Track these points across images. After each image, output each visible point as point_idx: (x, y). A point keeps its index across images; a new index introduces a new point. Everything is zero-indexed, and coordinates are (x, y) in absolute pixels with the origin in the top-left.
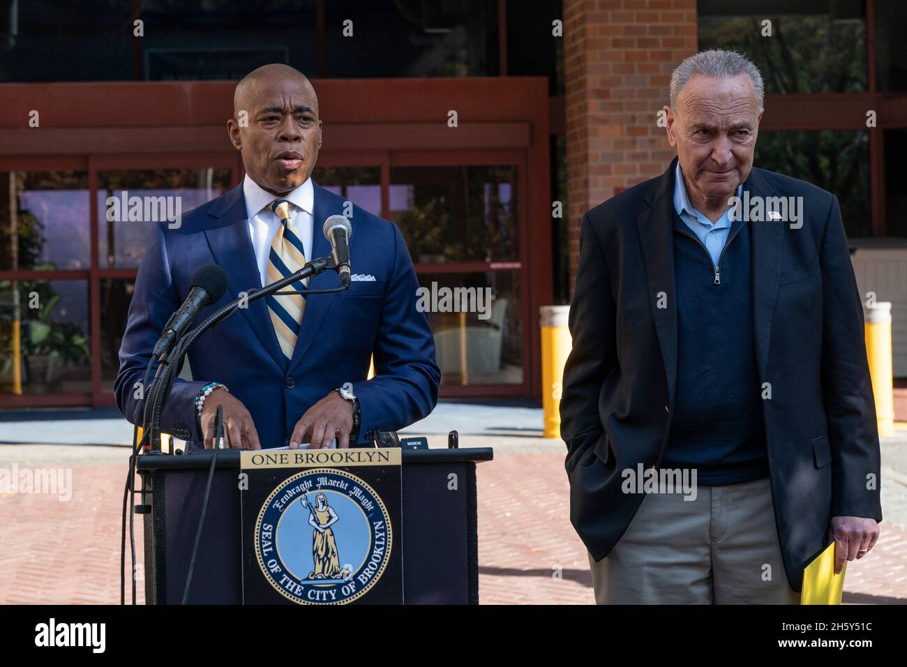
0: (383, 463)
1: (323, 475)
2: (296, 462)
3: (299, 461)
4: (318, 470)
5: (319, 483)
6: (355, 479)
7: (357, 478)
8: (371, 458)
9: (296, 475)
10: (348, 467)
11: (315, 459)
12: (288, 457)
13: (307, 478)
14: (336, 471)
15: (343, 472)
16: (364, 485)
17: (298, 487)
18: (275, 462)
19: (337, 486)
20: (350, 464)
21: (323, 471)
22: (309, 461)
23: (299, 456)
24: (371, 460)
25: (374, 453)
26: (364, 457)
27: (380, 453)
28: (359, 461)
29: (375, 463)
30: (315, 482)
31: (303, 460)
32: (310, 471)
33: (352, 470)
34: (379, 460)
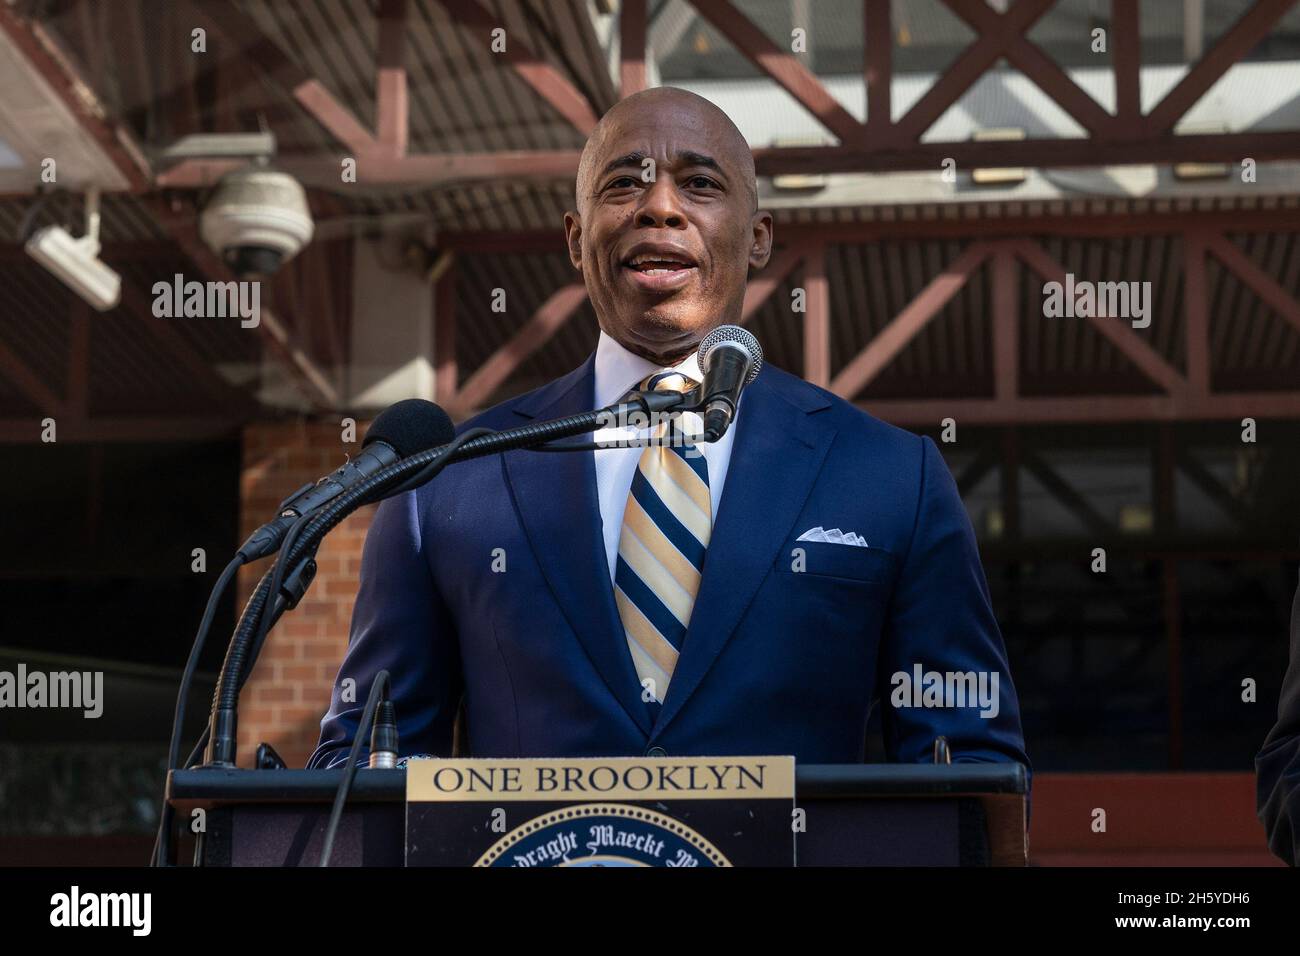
0: (751, 792)
1: (604, 821)
2: (541, 788)
3: (548, 784)
4: (591, 807)
5: (594, 839)
6: (680, 830)
7: (686, 829)
8: (720, 779)
9: (539, 820)
10: (665, 802)
11: (584, 781)
12: (520, 776)
13: (565, 828)
14: (636, 810)
15: (653, 814)
16: (702, 845)
17: (542, 848)
18: (490, 788)
19: (638, 847)
20: (671, 794)
21: (605, 810)
22: (572, 785)
23: (547, 774)
24: (720, 786)
25: (728, 768)
26: (704, 776)
27: (742, 769)
28: (692, 787)
29: (730, 792)
30: (584, 837)
31: (555, 784)
32: (573, 809)
33: (675, 808)
34: (741, 787)
